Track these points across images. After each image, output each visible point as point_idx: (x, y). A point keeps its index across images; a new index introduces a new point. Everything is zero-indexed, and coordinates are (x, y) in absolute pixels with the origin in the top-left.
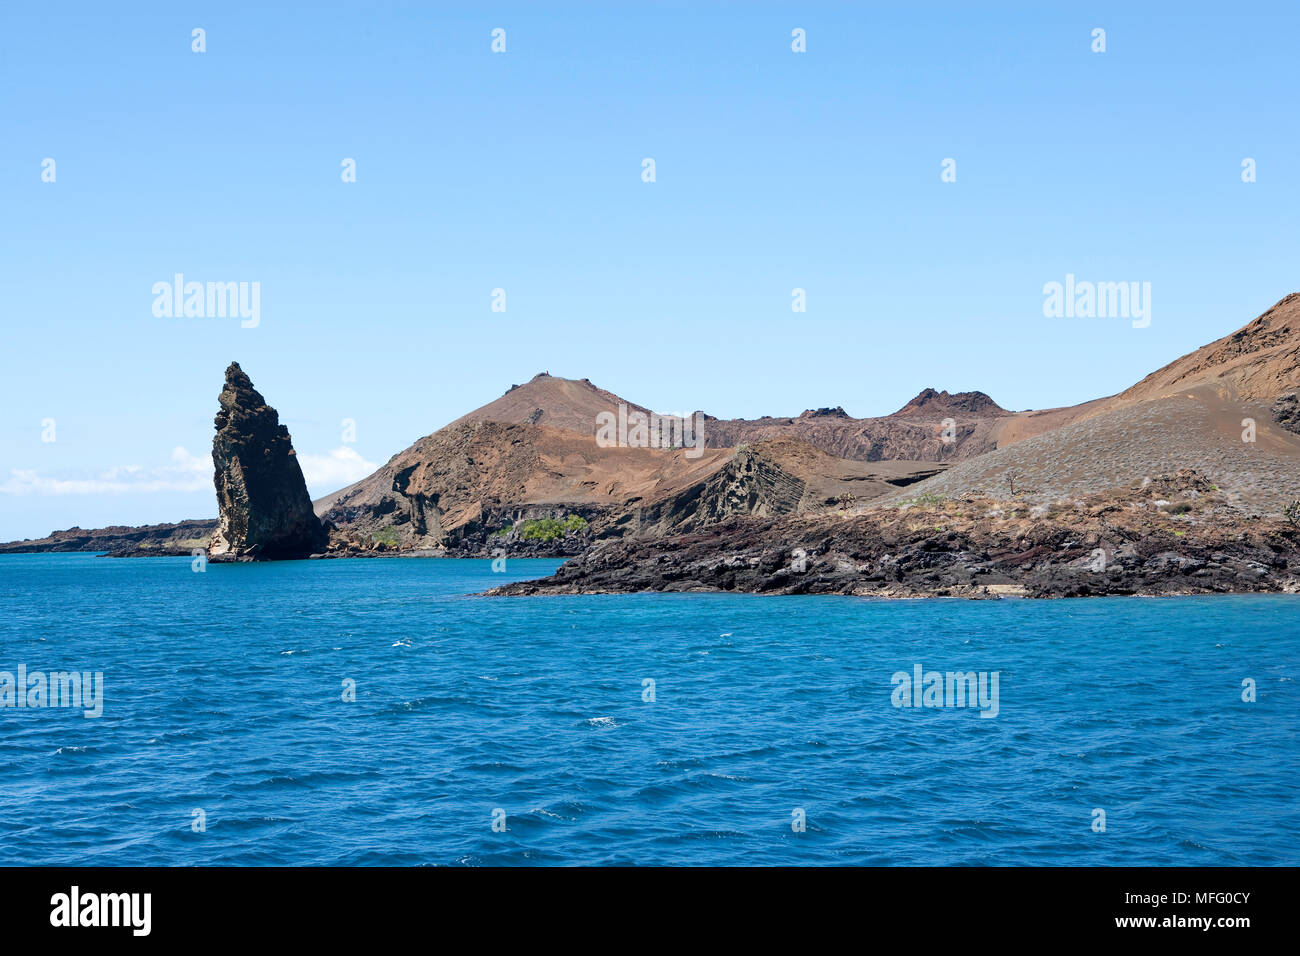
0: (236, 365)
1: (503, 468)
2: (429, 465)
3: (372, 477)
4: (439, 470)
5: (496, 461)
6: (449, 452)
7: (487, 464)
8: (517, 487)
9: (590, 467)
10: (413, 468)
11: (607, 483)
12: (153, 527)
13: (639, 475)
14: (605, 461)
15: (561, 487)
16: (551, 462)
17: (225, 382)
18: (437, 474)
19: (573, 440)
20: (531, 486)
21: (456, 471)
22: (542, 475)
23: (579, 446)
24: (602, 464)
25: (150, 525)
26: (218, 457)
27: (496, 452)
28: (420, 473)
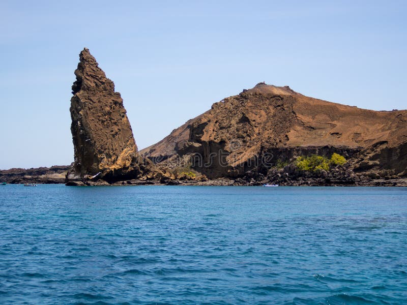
0: (86, 50)
1: (269, 124)
2: (216, 122)
3: (161, 142)
4: (224, 125)
5: (264, 119)
6: (230, 114)
7: (258, 120)
8: (282, 136)
9: (333, 123)
10: (206, 124)
11: (348, 134)
12: (36, 169)
13: (371, 128)
14: (343, 119)
15: (314, 136)
16: (306, 119)
17: (80, 62)
18: (221, 128)
19: (318, 105)
20: (292, 134)
21: (236, 126)
22: (298, 128)
23: (324, 110)
24: (342, 121)
25: (34, 168)
26: (73, 112)
27: (263, 113)
28: (211, 127)
